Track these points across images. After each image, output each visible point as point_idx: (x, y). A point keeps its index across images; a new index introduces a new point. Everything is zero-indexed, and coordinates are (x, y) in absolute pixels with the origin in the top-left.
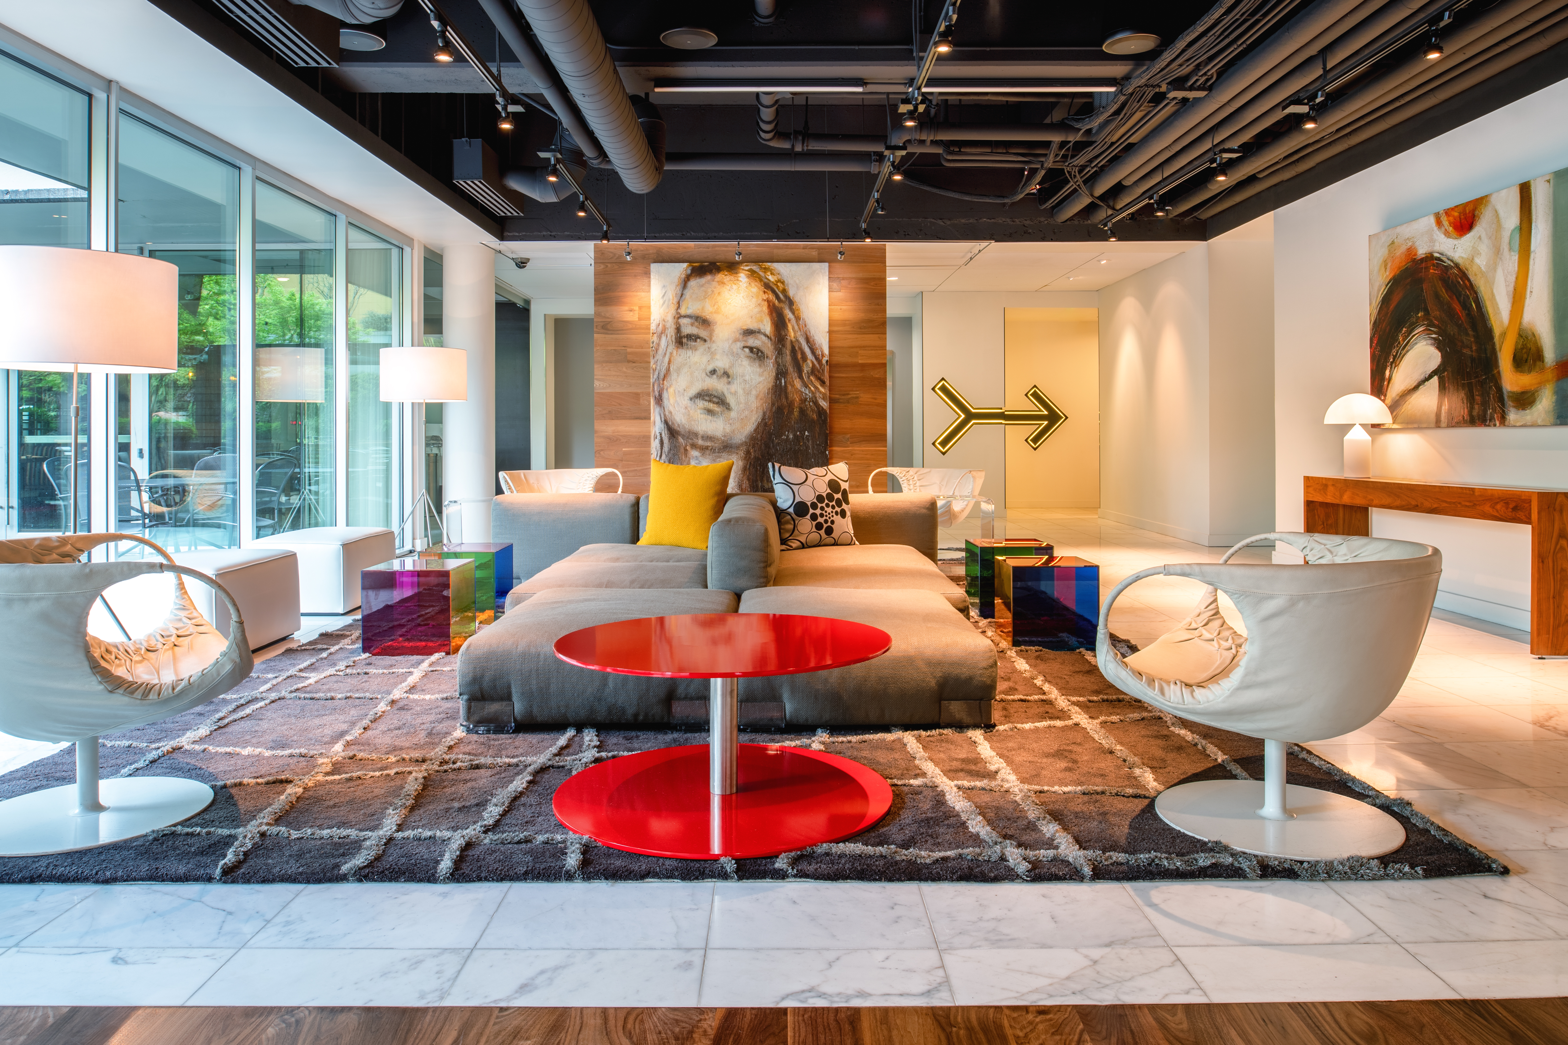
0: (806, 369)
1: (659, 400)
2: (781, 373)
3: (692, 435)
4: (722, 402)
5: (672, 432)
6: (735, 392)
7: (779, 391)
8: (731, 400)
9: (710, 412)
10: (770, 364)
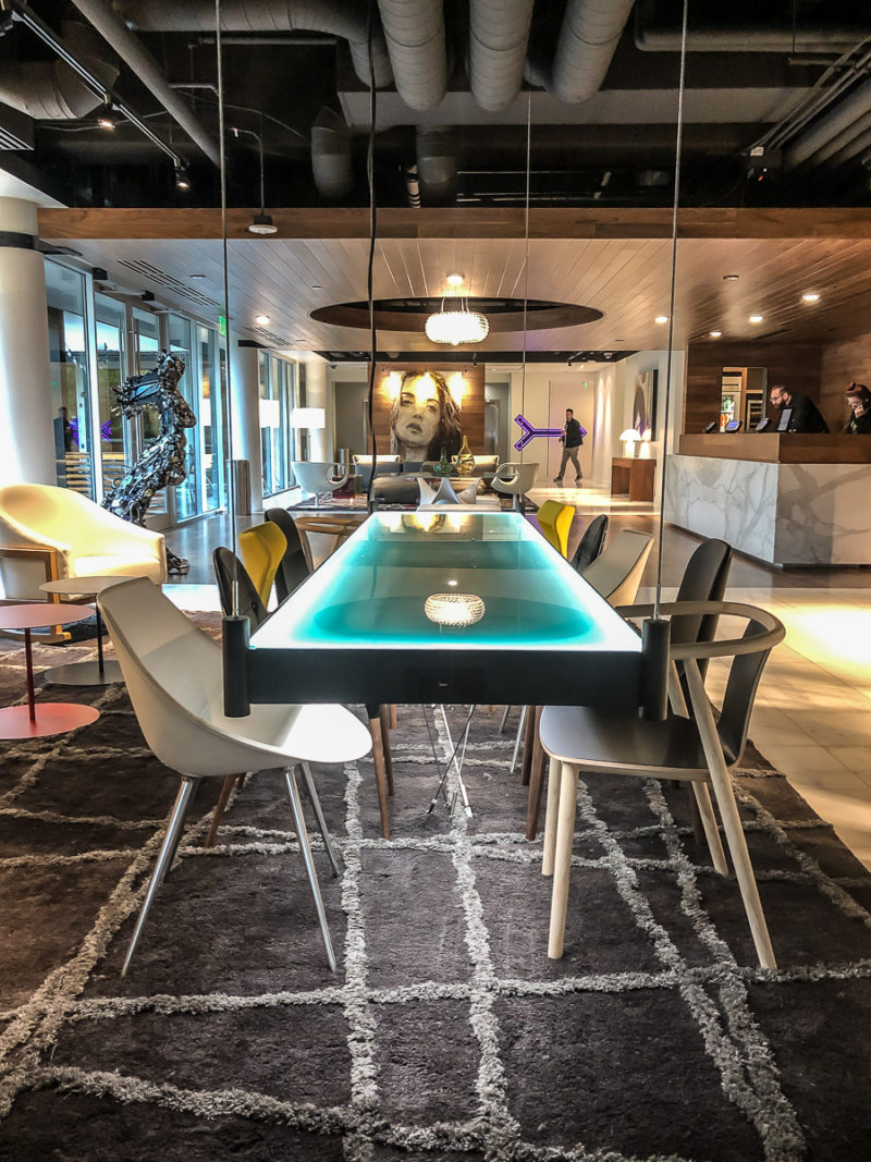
0: (452, 415)
1: (394, 428)
2: (442, 417)
3: (407, 442)
4: (419, 428)
5: (399, 440)
6: (424, 425)
7: (441, 425)
8: (422, 427)
9: (413, 432)
10: (438, 412)
